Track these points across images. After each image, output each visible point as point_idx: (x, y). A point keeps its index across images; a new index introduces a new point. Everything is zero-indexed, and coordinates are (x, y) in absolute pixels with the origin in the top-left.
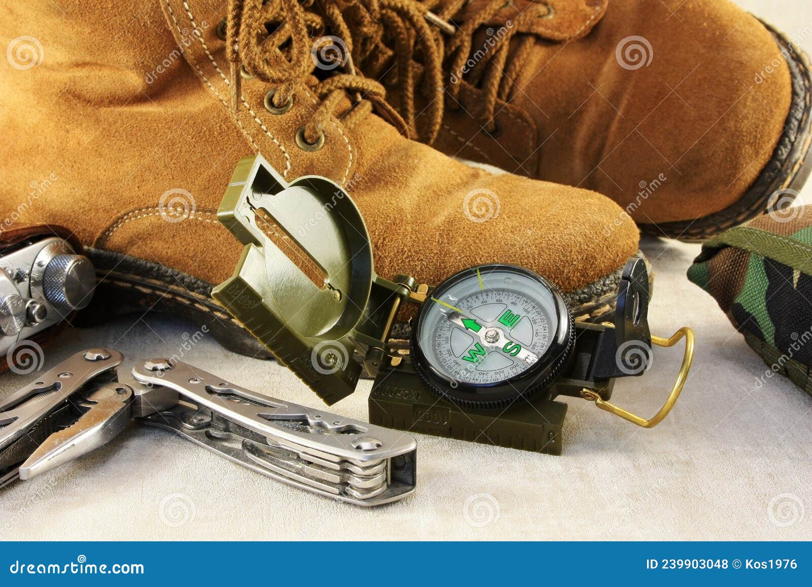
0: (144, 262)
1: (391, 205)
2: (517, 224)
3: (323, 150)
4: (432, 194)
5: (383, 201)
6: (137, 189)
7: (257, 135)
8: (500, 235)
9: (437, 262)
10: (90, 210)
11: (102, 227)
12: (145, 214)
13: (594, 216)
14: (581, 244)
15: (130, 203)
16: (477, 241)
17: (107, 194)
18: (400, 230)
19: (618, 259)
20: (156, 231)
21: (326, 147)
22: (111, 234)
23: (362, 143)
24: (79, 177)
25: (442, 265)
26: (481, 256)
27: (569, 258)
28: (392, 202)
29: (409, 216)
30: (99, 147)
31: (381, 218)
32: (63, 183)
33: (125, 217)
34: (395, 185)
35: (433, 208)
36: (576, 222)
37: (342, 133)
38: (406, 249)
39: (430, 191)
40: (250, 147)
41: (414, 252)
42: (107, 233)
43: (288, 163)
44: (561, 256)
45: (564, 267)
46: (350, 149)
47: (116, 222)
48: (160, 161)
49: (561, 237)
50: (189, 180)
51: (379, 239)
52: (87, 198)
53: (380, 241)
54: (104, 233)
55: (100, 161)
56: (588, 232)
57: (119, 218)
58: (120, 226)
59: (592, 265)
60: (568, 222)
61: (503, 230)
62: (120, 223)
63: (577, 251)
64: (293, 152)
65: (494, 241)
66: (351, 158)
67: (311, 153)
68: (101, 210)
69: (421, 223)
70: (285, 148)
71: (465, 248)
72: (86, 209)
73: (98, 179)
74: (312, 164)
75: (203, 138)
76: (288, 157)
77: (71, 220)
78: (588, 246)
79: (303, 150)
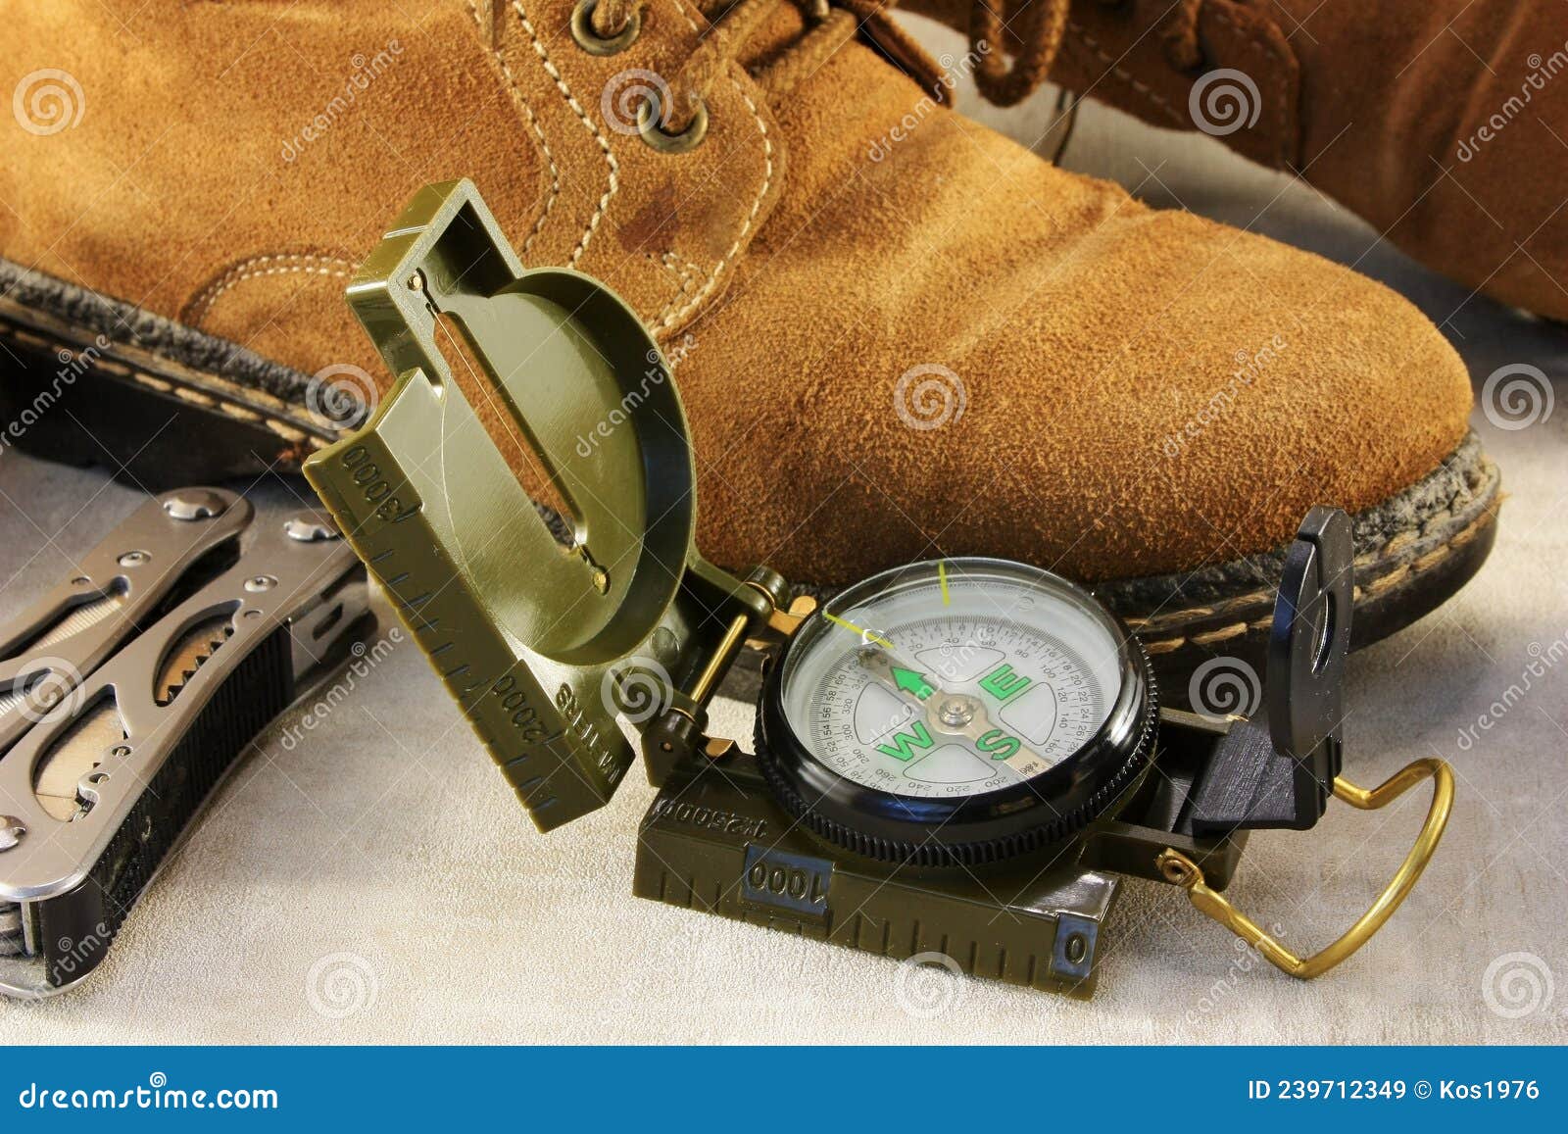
0: (286, 372)
1: (851, 299)
2: (1150, 372)
3: (700, 151)
4: (965, 270)
5: (834, 285)
6: (266, 207)
7: (545, 105)
8: (1103, 399)
9: (941, 454)
10: (165, 242)
11: (193, 284)
12: (283, 266)
13: (1348, 362)
14: (1300, 436)
15: (250, 237)
16: (1045, 410)
17: (202, 211)
18: (863, 365)
19: (1396, 473)
20: (305, 309)
21: (708, 143)
22: (212, 301)
23: (811, 126)
24: (144, 163)
25: (952, 463)
26: (1047, 449)
27: (1265, 470)
28: (857, 289)
29: (891, 330)
30: (190, 98)
31: (823, 330)
32: (109, 173)
33: (241, 268)
34: (872, 245)
35: (957, 310)
36: (1297, 375)
37: (753, 108)
38: (868, 417)
39: (961, 260)
40: (525, 132)
41: (888, 426)
42: (203, 298)
43: (612, 178)
44: (1247, 467)
45: (1251, 490)
46: (768, 148)
47: (221, 276)
48: (318, 148)
49: (1252, 414)
50: (381, 198)
51: (810, 384)
52: (159, 213)
53: (811, 391)
54: (195, 297)
55: (189, 131)
56: (1324, 404)
57: (226, 270)
58: (230, 286)
59: (1324, 488)
60: (1278, 376)
61: (1115, 384)
62: (231, 279)
63: (1290, 453)
64: (627, 152)
65: (1086, 414)
66: (769, 171)
67: (670, 157)
68: (189, 246)
69: (917, 349)
70: (610, 141)
71: (1013, 426)
72: (157, 238)
73: (184, 173)
74: (669, 185)
75: (418, 101)
76: (614, 164)
77: (126, 257)
78: (1320, 442)
79: (653, 148)
